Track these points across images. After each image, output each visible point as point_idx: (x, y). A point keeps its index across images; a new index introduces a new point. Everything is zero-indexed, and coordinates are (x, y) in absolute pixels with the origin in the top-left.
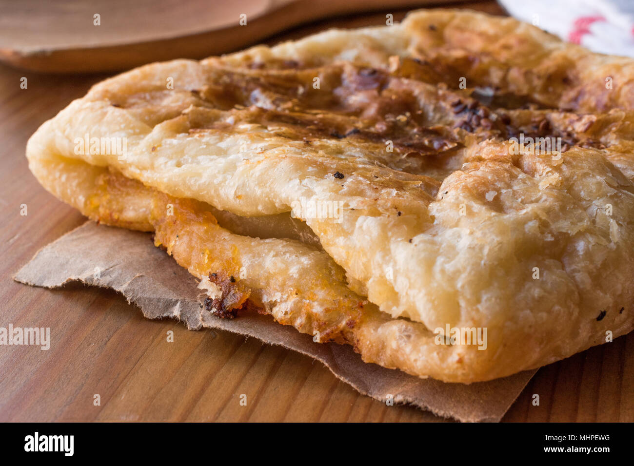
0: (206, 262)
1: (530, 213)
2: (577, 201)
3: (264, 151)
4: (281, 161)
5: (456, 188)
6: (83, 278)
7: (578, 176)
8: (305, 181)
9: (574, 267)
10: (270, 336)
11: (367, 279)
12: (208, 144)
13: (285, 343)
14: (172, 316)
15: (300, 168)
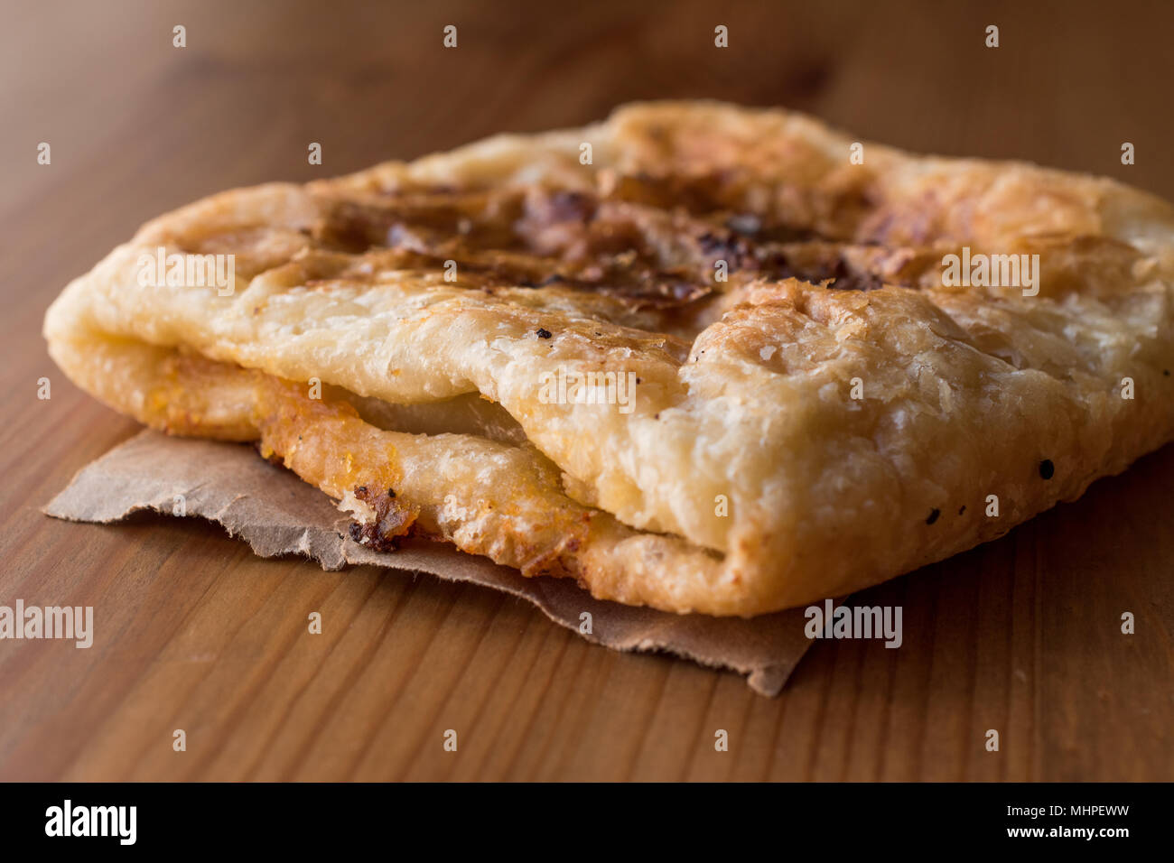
0: (349, 471)
1: (826, 373)
2: (892, 357)
3: (426, 306)
4: (457, 316)
5: (717, 344)
6: (156, 504)
7: (891, 322)
8: (495, 343)
9: (891, 447)
10: (451, 570)
11: (594, 476)
12: (339, 300)
13: (473, 577)
14: (297, 551)
15: (487, 327)
